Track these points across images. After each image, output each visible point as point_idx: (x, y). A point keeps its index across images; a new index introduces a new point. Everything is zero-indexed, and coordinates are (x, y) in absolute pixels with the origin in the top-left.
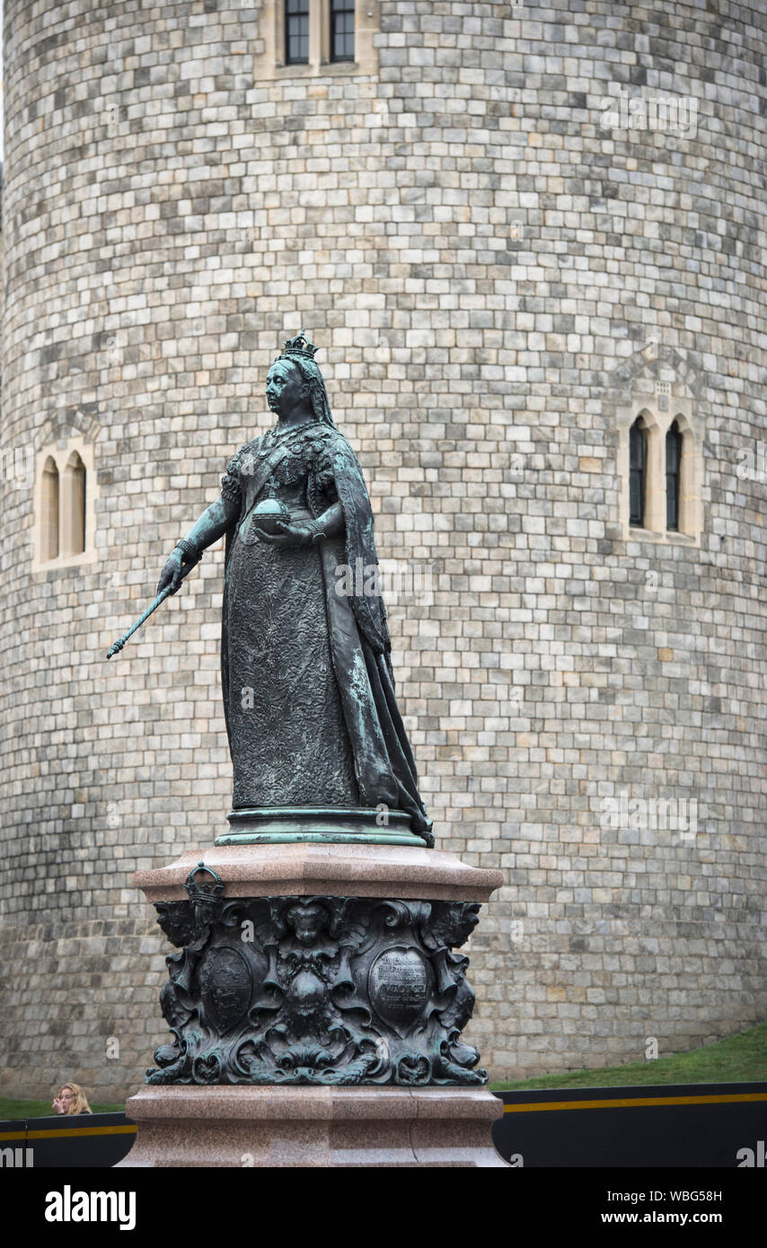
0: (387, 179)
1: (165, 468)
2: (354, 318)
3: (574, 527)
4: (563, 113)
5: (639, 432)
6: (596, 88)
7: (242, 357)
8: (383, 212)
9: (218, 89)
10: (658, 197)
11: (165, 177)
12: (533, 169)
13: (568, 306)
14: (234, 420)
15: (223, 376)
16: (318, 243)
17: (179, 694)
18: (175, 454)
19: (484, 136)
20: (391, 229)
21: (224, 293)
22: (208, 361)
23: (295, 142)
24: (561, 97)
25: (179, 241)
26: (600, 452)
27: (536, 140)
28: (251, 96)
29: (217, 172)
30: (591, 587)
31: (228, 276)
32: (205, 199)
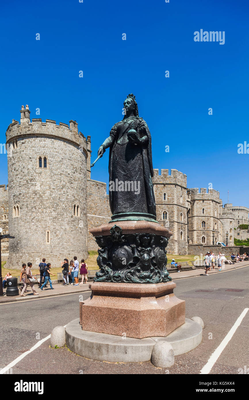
0: (50, 179)
1: (27, 207)
2: (47, 193)
3: (69, 215)
4: (67, 175)
5: (75, 206)
6: (70, 173)
7: (35, 196)
8: (50, 183)
9: (32, 169)
10: (76, 184)
11: (27, 178)
12: (65, 180)
13: (68, 194)
14: (35, 203)
15: (33, 198)
16: (43, 185)
17: (29, 230)
18: (28, 206)
19: (60, 176)
20: (51, 184)
21: (33, 190)
22: (32, 197)
23: (41, 175)
24: (67, 173)
25: (28, 184)
26: (71, 208)
27: (65, 177)
28: (36, 170)
29: (33, 177)
30: (70, 220)
31: (34, 188)
32: (31, 180)
